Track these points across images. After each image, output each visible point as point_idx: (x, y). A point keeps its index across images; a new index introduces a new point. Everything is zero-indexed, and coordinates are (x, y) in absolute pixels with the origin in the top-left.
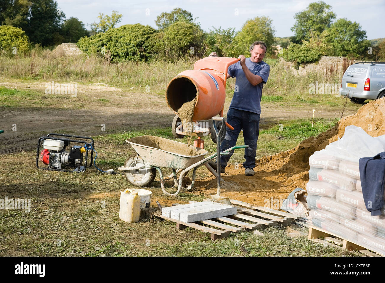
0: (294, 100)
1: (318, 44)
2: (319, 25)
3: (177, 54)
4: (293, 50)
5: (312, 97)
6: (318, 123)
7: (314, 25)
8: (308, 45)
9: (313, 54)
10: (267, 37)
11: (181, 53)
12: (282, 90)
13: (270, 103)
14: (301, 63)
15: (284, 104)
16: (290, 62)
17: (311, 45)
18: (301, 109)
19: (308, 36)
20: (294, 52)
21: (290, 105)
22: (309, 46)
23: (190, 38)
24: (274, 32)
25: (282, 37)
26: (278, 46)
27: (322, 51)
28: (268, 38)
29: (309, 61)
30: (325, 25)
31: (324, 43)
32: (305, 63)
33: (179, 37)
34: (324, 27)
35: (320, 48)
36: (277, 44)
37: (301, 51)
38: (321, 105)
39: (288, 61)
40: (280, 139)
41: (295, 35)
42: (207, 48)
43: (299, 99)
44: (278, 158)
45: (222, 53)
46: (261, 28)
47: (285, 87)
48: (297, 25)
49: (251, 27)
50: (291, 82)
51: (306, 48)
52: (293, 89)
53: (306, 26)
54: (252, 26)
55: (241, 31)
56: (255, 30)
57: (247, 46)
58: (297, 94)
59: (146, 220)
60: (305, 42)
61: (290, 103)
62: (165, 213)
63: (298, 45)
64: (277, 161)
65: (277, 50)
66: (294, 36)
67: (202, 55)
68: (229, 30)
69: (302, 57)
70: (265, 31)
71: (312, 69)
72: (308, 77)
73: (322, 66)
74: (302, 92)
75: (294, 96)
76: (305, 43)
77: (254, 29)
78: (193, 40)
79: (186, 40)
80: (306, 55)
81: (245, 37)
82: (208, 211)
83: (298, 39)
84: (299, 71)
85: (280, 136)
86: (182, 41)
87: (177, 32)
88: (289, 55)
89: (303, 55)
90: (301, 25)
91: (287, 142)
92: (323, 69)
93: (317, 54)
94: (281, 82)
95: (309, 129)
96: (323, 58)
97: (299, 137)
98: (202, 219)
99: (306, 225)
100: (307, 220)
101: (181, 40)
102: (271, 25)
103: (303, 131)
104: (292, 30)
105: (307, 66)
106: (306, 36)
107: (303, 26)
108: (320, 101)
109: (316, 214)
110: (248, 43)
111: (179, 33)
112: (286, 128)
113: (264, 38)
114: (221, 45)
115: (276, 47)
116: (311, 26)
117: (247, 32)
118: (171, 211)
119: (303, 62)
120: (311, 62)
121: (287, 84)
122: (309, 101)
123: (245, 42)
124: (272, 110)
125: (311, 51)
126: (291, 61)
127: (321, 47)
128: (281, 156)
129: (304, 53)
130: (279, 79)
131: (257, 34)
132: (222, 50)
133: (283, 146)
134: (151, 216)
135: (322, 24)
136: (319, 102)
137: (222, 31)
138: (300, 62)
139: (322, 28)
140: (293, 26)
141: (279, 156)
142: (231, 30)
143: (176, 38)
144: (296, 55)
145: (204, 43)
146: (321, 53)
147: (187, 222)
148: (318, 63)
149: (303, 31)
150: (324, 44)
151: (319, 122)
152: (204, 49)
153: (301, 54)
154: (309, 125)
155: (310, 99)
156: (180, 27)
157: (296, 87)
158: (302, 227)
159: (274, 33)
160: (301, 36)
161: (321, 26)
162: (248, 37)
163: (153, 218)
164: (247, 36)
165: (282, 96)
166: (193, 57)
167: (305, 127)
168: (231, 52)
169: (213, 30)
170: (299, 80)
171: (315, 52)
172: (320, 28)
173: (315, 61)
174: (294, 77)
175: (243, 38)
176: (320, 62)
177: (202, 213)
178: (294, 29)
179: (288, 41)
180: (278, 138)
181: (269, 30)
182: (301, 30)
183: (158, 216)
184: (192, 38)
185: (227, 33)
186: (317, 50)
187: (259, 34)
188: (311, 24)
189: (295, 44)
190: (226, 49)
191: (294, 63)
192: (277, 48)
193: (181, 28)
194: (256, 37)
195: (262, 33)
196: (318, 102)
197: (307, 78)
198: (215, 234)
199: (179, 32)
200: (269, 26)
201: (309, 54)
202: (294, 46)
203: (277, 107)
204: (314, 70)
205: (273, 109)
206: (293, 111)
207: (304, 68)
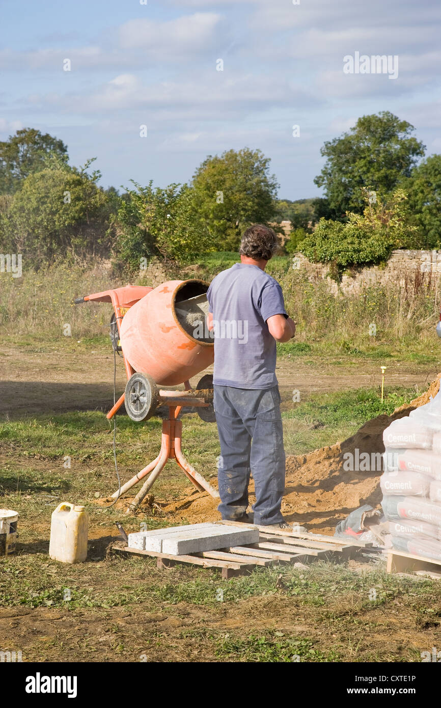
0: (337, 352)
1: (385, 221)
2: (383, 171)
3: (45, 249)
4: (326, 236)
5: (376, 344)
6: (393, 396)
7: (372, 170)
8: (360, 223)
9: (374, 245)
10: (256, 200)
11: (55, 246)
12: (307, 329)
13: (283, 358)
14: (346, 267)
15: (314, 361)
16: (320, 265)
17: (367, 223)
18: (353, 370)
19: (357, 199)
20: (330, 240)
21: (329, 362)
22: (364, 225)
23: (77, 208)
24: (274, 188)
25: (293, 200)
26: (284, 222)
27: (393, 238)
28: (258, 204)
29: (365, 262)
30: (399, 171)
31: (397, 218)
32: (355, 265)
33: (50, 206)
34: (395, 176)
35: (388, 230)
36: (283, 217)
37: (345, 238)
38: (398, 361)
39: (317, 262)
40: (316, 427)
41: (327, 195)
42: (119, 232)
43: (348, 349)
44: (318, 460)
45: (157, 245)
46: (241, 178)
47: (314, 323)
48: (330, 171)
49: (216, 177)
50: (326, 311)
51: (357, 230)
52: (332, 328)
53: (351, 173)
54: (220, 173)
55: (193, 186)
56: (227, 185)
57: (208, 224)
58: (343, 339)
59: (99, 558)
60: (354, 217)
61: (328, 358)
62: (134, 543)
63: (337, 225)
64: (318, 465)
65: (284, 234)
66: (324, 197)
67: (107, 249)
68: (171, 188)
69: (348, 251)
70: (252, 185)
71: (373, 278)
72: (365, 298)
73: (396, 272)
74: (352, 333)
75: (337, 343)
76: (355, 220)
77: (224, 181)
78: (84, 214)
79: (68, 214)
80: (356, 246)
81: (202, 202)
82: (210, 536)
83: (332, 206)
84: (342, 284)
85: (316, 423)
86: (57, 216)
87: (43, 195)
88: (317, 247)
89: (350, 246)
90: (340, 170)
91: (332, 432)
92: (398, 278)
93: (382, 244)
94: (303, 311)
95: (376, 406)
96: (398, 254)
97: (355, 424)
98: (202, 549)
99: (382, 558)
100: (383, 549)
101: (53, 213)
102: (266, 171)
103: (362, 412)
104: (317, 182)
105: (360, 272)
106: (354, 197)
107: (345, 173)
108: (395, 353)
109: (399, 528)
110: (211, 216)
111: (48, 197)
112: (326, 408)
113: (250, 203)
114: (154, 225)
115: (281, 225)
116: (364, 173)
117: (208, 188)
118: (145, 538)
119: (350, 265)
120: (370, 264)
121: (318, 317)
122: (371, 352)
123: (203, 215)
124: (289, 375)
125: (369, 238)
126: (323, 261)
127: (391, 228)
128: (324, 455)
129: (352, 243)
130: (300, 304)
131: (233, 193)
132: (155, 237)
133: (324, 440)
134: (108, 551)
135: (391, 168)
136: (392, 354)
137: (154, 191)
138: (344, 264)
139: (392, 178)
140: (320, 174)
141: (320, 455)
142: (176, 189)
143: (42, 208)
144: (333, 248)
145: (113, 221)
146: (391, 242)
147: (176, 554)
148: (386, 265)
149: (346, 187)
150: (398, 221)
151: (394, 393)
152: (113, 234)
153: (344, 245)
154: (373, 400)
155: (373, 349)
156: (50, 181)
157: (339, 322)
158: (375, 561)
159: (274, 191)
160: (340, 199)
161: (389, 172)
162: (210, 201)
163: (111, 554)
164: (208, 200)
165: (308, 344)
166: (85, 256)
167: (367, 404)
168: (179, 241)
169: (132, 188)
170: (344, 305)
171: (378, 241)
172: (386, 177)
173: (379, 260)
174: (331, 298)
175: (197, 205)
176: (390, 263)
177: (202, 538)
178: (323, 181)
179: (308, 210)
180: (313, 426)
181: (262, 184)
182: (340, 183)
183: (120, 549)
184: (82, 209)
185: (166, 195)
186: (382, 235)
187: (238, 194)
188: (365, 169)
189: (330, 221)
190: (167, 235)
191: (329, 265)
192: (284, 229)
193: (53, 184)
194: (230, 200)
195: (245, 190)
196: (390, 356)
197: (362, 300)
198: (229, 568)
199: (50, 195)
200: (261, 174)
201: (364, 246)
202: (327, 227)
203: (300, 368)
204: (378, 283)
205: (292, 371)
206: (336, 376)
207: (354, 277)
